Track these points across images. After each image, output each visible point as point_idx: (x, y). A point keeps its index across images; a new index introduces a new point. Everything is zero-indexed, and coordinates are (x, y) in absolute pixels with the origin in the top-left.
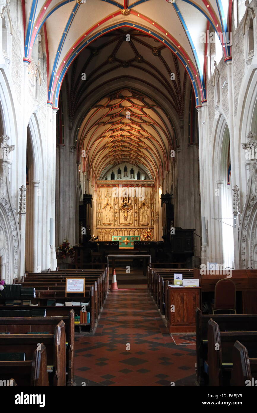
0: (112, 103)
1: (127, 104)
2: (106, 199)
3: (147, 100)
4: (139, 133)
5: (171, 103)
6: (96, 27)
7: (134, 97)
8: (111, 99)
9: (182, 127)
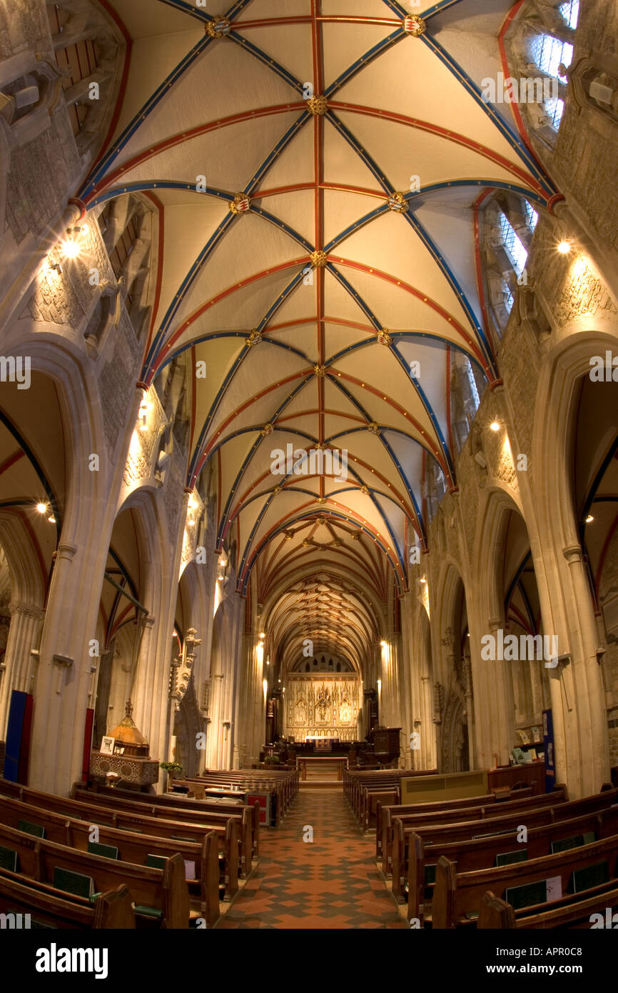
0: (307, 588)
1: (324, 589)
2: (299, 693)
3: (346, 585)
4: (338, 619)
5: (374, 589)
6: (291, 514)
7: (332, 581)
8: (306, 584)
9: (386, 616)
